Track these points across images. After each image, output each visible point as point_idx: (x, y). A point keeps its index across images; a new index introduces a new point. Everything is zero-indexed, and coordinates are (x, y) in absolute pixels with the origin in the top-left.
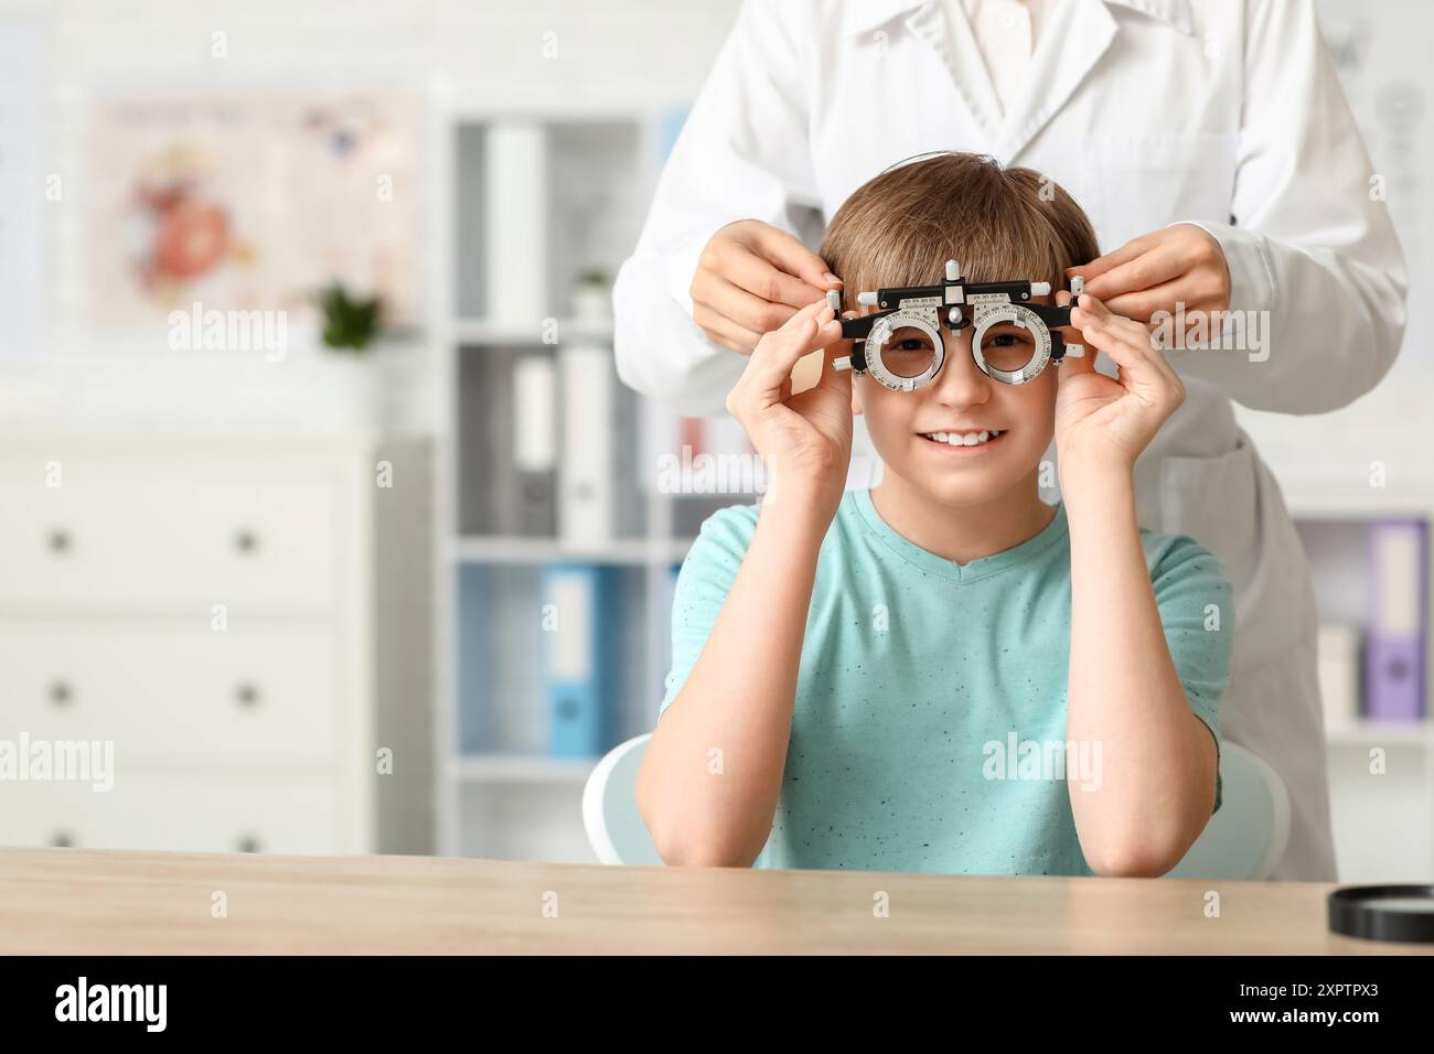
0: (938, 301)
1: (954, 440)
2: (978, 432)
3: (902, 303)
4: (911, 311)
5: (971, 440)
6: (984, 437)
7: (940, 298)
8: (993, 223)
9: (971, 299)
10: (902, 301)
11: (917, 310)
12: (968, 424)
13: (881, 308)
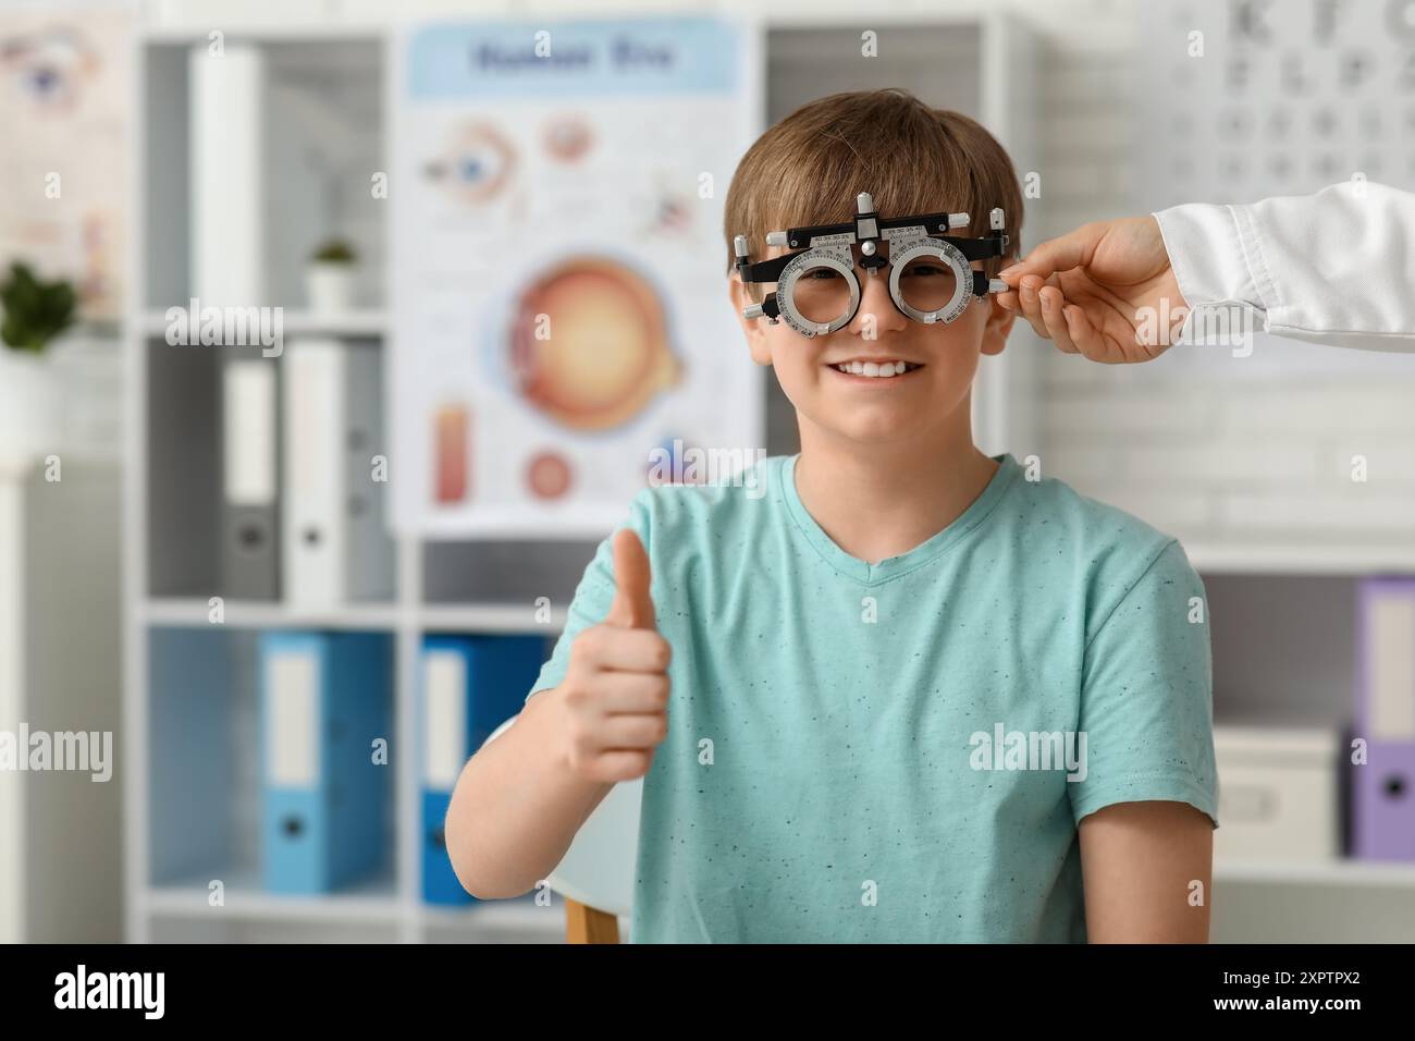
0: (851, 238)
1: (869, 370)
2: (895, 362)
3: (814, 242)
4: (824, 250)
5: (887, 370)
6: (901, 368)
7: (853, 234)
8: (912, 141)
9: (886, 234)
10: (813, 239)
11: (829, 248)
12: (883, 353)
13: (791, 247)
